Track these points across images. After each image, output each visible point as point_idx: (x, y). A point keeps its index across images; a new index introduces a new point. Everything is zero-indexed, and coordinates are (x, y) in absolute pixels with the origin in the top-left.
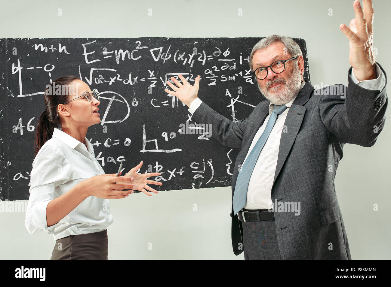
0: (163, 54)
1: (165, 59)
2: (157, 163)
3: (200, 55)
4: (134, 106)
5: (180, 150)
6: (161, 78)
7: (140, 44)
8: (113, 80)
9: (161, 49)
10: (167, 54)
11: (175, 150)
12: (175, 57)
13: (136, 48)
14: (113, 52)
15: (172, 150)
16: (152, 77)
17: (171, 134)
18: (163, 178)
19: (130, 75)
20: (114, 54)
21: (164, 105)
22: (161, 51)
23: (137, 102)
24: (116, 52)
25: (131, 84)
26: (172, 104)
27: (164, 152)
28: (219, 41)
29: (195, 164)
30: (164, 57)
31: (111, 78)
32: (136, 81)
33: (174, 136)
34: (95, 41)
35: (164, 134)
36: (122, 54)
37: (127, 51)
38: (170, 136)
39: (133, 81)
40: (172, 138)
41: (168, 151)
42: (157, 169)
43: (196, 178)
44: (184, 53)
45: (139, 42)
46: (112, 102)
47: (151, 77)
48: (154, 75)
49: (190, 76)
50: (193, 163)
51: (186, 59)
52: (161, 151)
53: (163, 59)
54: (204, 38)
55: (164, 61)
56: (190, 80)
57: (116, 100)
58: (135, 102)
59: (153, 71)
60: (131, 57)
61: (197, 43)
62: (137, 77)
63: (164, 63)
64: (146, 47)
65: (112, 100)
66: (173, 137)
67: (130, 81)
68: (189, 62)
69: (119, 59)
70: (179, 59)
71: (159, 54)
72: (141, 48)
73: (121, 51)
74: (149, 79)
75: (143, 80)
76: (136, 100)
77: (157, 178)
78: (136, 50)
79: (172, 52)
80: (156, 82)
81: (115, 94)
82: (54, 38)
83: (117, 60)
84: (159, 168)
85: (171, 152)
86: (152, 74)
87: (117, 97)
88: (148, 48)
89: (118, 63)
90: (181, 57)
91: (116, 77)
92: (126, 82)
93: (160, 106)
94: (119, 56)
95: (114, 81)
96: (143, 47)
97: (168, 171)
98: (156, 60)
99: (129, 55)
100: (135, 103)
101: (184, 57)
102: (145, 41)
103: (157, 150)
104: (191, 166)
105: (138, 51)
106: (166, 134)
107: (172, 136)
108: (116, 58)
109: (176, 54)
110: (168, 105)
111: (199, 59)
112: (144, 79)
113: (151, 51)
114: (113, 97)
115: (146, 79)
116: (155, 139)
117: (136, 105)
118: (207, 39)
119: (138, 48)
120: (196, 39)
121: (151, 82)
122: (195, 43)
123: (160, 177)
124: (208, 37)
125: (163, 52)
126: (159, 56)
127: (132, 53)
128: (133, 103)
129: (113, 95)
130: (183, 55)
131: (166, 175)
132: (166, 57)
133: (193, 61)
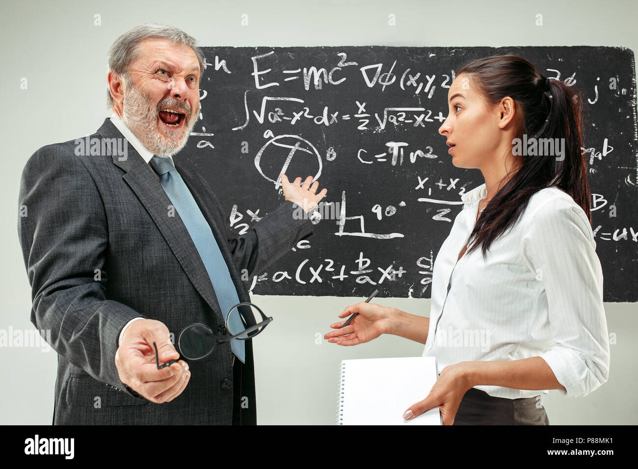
0: (383, 75)
1: (385, 84)
2: (361, 254)
3: (445, 78)
4: (330, 160)
5: (402, 236)
6: (376, 115)
7: (345, 58)
8: (297, 117)
9: (380, 66)
10: (389, 75)
11: (393, 235)
12: (402, 80)
13: (338, 65)
14: (300, 70)
15: (387, 236)
16: (363, 113)
17: (388, 208)
18: (370, 280)
19: (326, 109)
20: (301, 75)
21: (379, 160)
22: (379, 70)
23: (335, 154)
24: (305, 70)
25: (327, 124)
26: (393, 159)
27: (374, 237)
29: (424, 260)
30: (383, 81)
31: (294, 114)
32: (335, 119)
33: (392, 212)
34: (273, 52)
35: (376, 209)
36: (315, 76)
37: (323, 70)
38: (386, 212)
39: (329, 118)
40: (389, 215)
41: (380, 237)
42: (360, 265)
43: (424, 283)
45: (344, 55)
46: (293, 153)
47: (360, 114)
48: (364, 111)
49: (426, 113)
50: (421, 259)
51: (421, 85)
52: (369, 235)
53: (382, 83)
55: (384, 87)
56: (426, 119)
57: (300, 149)
58: (331, 153)
59: (364, 104)
60: (329, 79)
62: (337, 113)
64: (355, 63)
65: (294, 148)
66: (391, 214)
67: (325, 120)
68: (426, 90)
69: (309, 82)
70: (409, 83)
71: (376, 76)
72: (346, 64)
73: (313, 69)
74: (356, 116)
75: (346, 117)
76: (333, 150)
77: (359, 278)
78: (337, 68)
79: (398, 73)
80: (367, 121)
81: (298, 140)
83: (305, 84)
84: (364, 263)
85: (385, 238)
86: (362, 108)
87: (303, 145)
88: (357, 64)
89: (307, 88)
90: (412, 81)
91: (302, 112)
92: (319, 120)
93: (371, 162)
94: (310, 77)
95: (299, 119)
96: (350, 63)
97: (379, 269)
98: (370, 85)
99: (325, 76)
100: (331, 156)
101: (418, 82)
102: (353, 53)
103: (363, 234)
104: (419, 263)
105: (340, 69)
106: (380, 208)
107: (388, 213)
108: (305, 80)
109: (404, 76)
110: (385, 160)
111: (443, 85)
112: (348, 116)
113: (363, 69)
114: (297, 145)
115: (352, 116)
116: (360, 216)
117: (333, 158)
119: (341, 64)
121: (360, 121)
123: (365, 278)
125: (382, 72)
126: (375, 79)
127: (330, 73)
128: (328, 155)
129: (296, 140)
130: (416, 78)
131: (376, 276)
132: (387, 80)
133: (434, 87)
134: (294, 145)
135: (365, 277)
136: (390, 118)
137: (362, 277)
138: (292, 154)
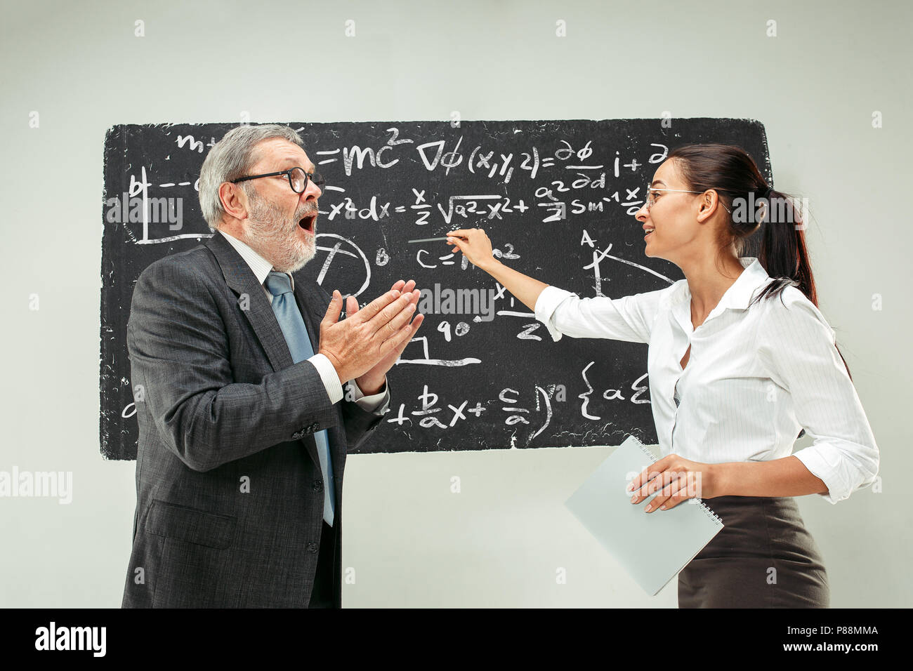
0: (446, 155)
1: (449, 166)
2: (426, 388)
3: (525, 158)
4: (380, 264)
5: (478, 361)
6: (439, 205)
7: (397, 134)
8: (336, 210)
9: (442, 143)
10: (454, 155)
11: (467, 361)
12: (471, 161)
13: (388, 143)
14: (338, 151)
15: (459, 362)
16: (421, 203)
17: (458, 325)
18: (438, 422)
19: (374, 199)
20: (340, 156)
21: (445, 263)
22: (441, 148)
23: (387, 258)
24: (345, 150)
25: (375, 218)
26: (463, 262)
27: (441, 364)
28: (569, 127)
29: (508, 392)
30: (447, 161)
31: (333, 206)
32: (386, 212)
33: (464, 330)
34: (303, 129)
35: (443, 327)
36: (357, 155)
37: (368, 149)
38: (456, 330)
39: (379, 211)
40: (460, 335)
41: (451, 363)
42: (425, 402)
43: (510, 423)
44: (492, 153)
45: (396, 130)
46: (332, 257)
47: (419, 204)
48: (424, 200)
49: (503, 202)
50: (505, 391)
51: (495, 166)
52: (435, 362)
53: (445, 165)
54: (535, 121)
55: (448, 170)
56: (504, 210)
57: (341, 252)
58: (382, 256)
59: (423, 192)
60: (376, 161)
61: (520, 131)
62: (388, 204)
63: (447, 173)
64: (409, 141)
65: (333, 251)
66: (463, 333)
67: (373, 213)
68: (502, 173)
69: (351, 165)
70: (479, 165)
71: (437, 156)
72: (399, 142)
73: (356, 148)
74: (413, 207)
75: (400, 209)
76: (384, 252)
77: (424, 420)
78: (387, 147)
79: (465, 152)
80: (428, 214)
81: (339, 240)
82: (220, 124)
83: (346, 167)
84: (430, 399)
85: (456, 365)
86: (420, 197)
87: (345, 246)
88: (413, 142)
89: (349, 173)
90: (484, 161)
91: (342, 204)
92: (365, 213)
93: (435, 267)
94: (352, 159)
95: (339, 213)
96: (404, 141)
97: (450, 406)
98: (430, 168)
99: (372, 157)
100: (382, 259)
101: (491, 162)
102: (408, 129)
103: (427, 361)
104: (501, 397)
105: (391, 148)
106: (448, 326)
107: (459, 331)
108: (345, 163)
109: (473, 156)
110: (452, 263)
111: (523, 166)
112: (403, 207)
113: (420, 148)
114: (336, 246)
115: (408, 208)
116: (422, 337)
117: (385, 263)
118: (541, 122)
119: (391, 142)
120: (518, 124)
121: (419, 213)
122: (517, 131)
123: (431, 420)
124: (543, 120)
125: (445, 151)
126: (436, 160)
127: (378, 154)
128: (378, 259)
129: (336, 241)
130: (488, 158)
131: (446, 416)
132: (451, 161)
133: (512, 169)
134: (332, 247)
135: (431, 418)
136: (457, 209)
137: (427, 419)
138: (330, 258)
